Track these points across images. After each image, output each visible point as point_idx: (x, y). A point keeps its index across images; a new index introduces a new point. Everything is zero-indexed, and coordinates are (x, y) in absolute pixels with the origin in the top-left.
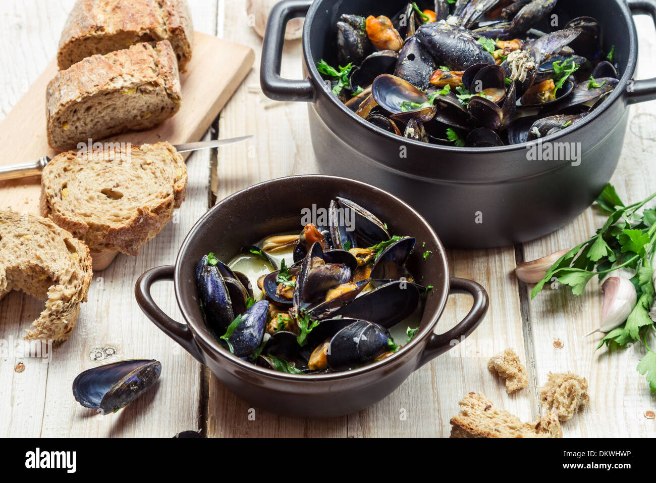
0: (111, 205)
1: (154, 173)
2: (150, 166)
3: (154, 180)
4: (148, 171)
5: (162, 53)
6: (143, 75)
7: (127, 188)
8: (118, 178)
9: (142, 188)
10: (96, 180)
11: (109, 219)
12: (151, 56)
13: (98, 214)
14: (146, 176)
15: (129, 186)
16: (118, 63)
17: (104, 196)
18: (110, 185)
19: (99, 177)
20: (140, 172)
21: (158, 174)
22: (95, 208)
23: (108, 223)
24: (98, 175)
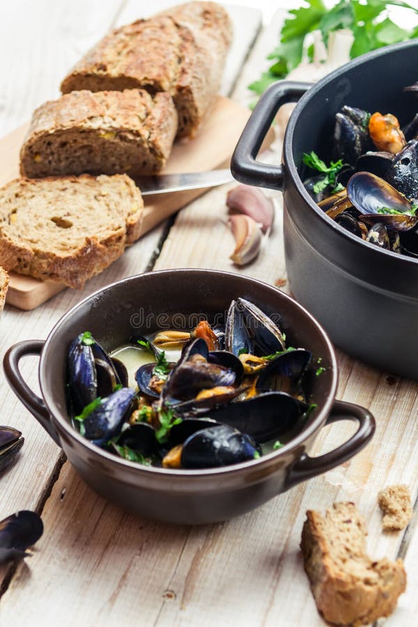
0: (59, 234)
1: (108, 205)
2: (105, 198)
3: (107, 212)
4: (102, 203)
5: (157, 105)
6: (126, 121)
7: (78, 218)
8: (71, 208)
9: (94, 219)
10: (47, 208)
11: (55, 247)
12: (145, 105)
13: (46, 241)
14: (99, 207)
15: (80, 216)
16: (104, 103)
17: (54, 224)
18: (60, 214)
19: (50, 205)
20: (94, 203)
21: (112, 206)
22: (43, 236)
23: (54, 251)
24: (50, 203)
